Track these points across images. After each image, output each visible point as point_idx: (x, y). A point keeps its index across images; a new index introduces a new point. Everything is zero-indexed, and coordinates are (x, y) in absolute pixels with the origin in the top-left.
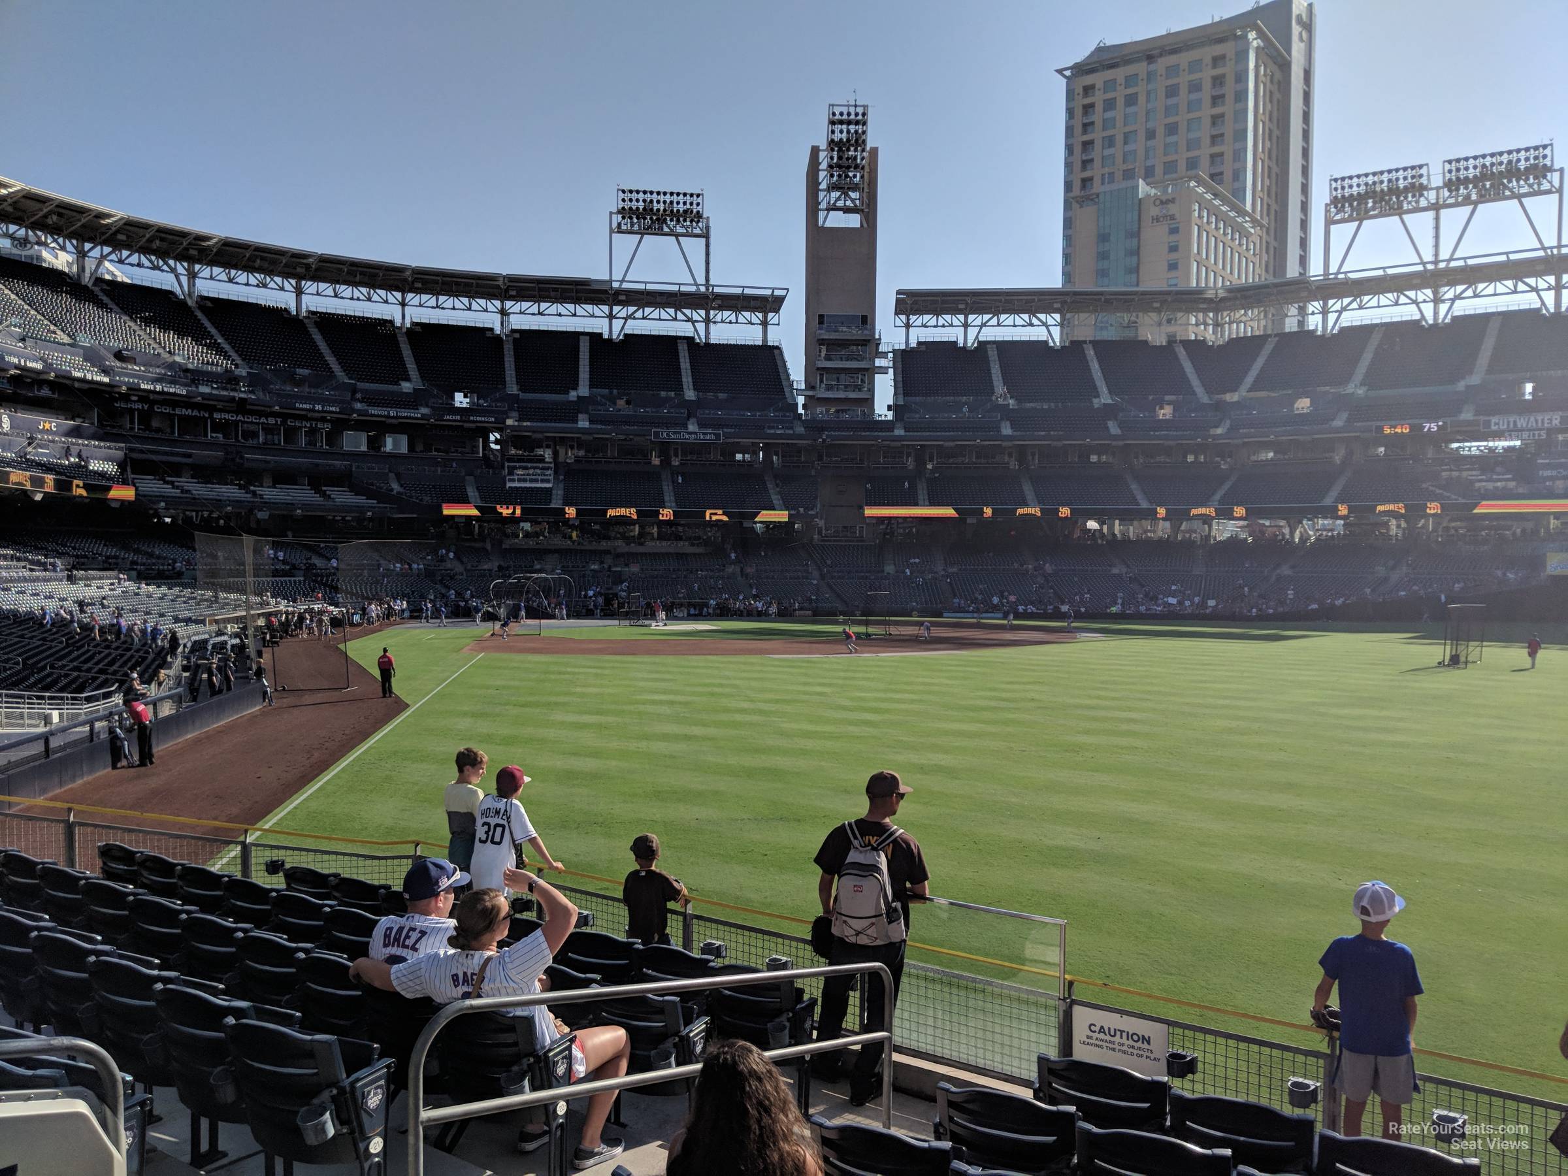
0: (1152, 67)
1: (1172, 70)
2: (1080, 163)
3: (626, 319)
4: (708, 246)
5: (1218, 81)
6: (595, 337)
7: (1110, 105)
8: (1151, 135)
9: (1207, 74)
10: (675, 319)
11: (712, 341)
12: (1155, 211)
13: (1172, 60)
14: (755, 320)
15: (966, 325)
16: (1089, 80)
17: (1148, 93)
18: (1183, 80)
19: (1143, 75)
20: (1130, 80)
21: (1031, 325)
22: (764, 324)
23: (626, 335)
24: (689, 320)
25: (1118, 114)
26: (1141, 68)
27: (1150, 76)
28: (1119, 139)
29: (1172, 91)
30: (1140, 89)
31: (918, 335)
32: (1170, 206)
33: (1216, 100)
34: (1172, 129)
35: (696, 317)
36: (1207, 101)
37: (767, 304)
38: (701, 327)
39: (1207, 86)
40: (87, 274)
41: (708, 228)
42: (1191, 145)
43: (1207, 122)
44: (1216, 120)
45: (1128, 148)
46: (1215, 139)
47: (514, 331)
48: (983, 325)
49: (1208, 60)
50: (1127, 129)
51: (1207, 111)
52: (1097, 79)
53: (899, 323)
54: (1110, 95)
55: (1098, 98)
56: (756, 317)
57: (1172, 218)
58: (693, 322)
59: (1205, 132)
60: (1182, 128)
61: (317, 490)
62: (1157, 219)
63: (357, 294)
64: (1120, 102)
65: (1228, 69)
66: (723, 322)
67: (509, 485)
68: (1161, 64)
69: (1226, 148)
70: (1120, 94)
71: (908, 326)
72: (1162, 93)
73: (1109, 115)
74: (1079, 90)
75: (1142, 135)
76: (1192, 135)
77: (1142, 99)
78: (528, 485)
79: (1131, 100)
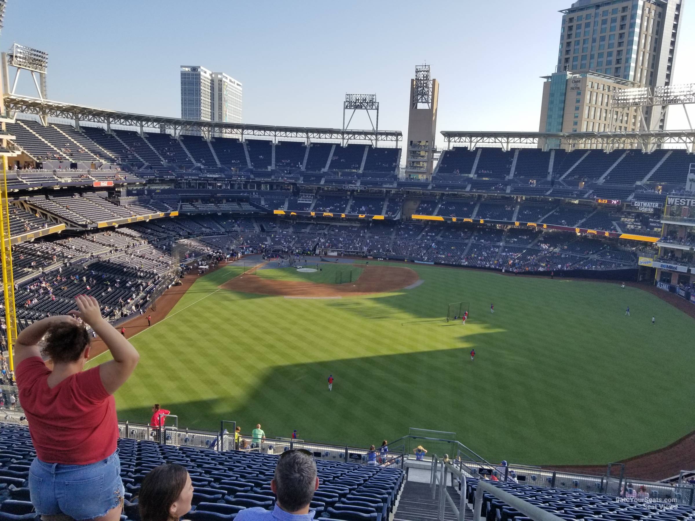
0: (597, 11)
1: (605, 13)
2: (565, 51)
3: (348, 139)
4: (378, 113)
5: (623, 18)
6: (338, 145)
7: (579, 27)
8: (594, 41)
9: (619, 15)
10: (365, 139)
11: (378, 147)
12: (572, 85)
13: (606, 8)
14: (393, 139)
15: (471, 142)
16: (572, 15)
17: (595, 22)
18: (609, 17)
19: (593, 14)
20: (588, 16)
21: (495, 142)
22: (397, 140)
23: (349, 145)
24: (370, 139)
25: (582, 30)
26: (592, 11)
27: (596, 15)
28: (582, 42)
29: (604, 22)
30: (592, 20)
31: (452, 145)
32: (578, 83)
33: (622, 27)
34: (603, 39)
35: (372, 138)
36: (618, 27)
37: (398, 134)
38: (374, 142)
39: (619, 20)
40: (177, 135)
41: (378, 106)
42: (610, 46)
43: (617, 36)
44: (621, 36)
45: (584, 46)
46: (620, 44)
47: (312, 143)
48: (477, 142)
49: (620, 9)
50: (585, 38)
51: (618, 31)
52: (574, 15)
53: (446, 140)
54: (579, 23)
55: (574, 24)
56: (394, 138)
57: (578, 88)
58: (372, 140)
59: (616, 41)
60: (607, 38)
61: (239, 204)
62: (573, 89)
63: (260, 133)
64: (583, 26)
65: (628, 13)
66: (382, 140)
67: (298, 202)
68: (601, 9)
69: (624, 48)
70: (583, 22)
71: (449, 141)
72: (600, 22)
73: (578, 31)
74: (568, 20)
75: (590, 40)
76: (611, 42)
77: (592, 25)
78: (304, 202)
79: (588, 25)
